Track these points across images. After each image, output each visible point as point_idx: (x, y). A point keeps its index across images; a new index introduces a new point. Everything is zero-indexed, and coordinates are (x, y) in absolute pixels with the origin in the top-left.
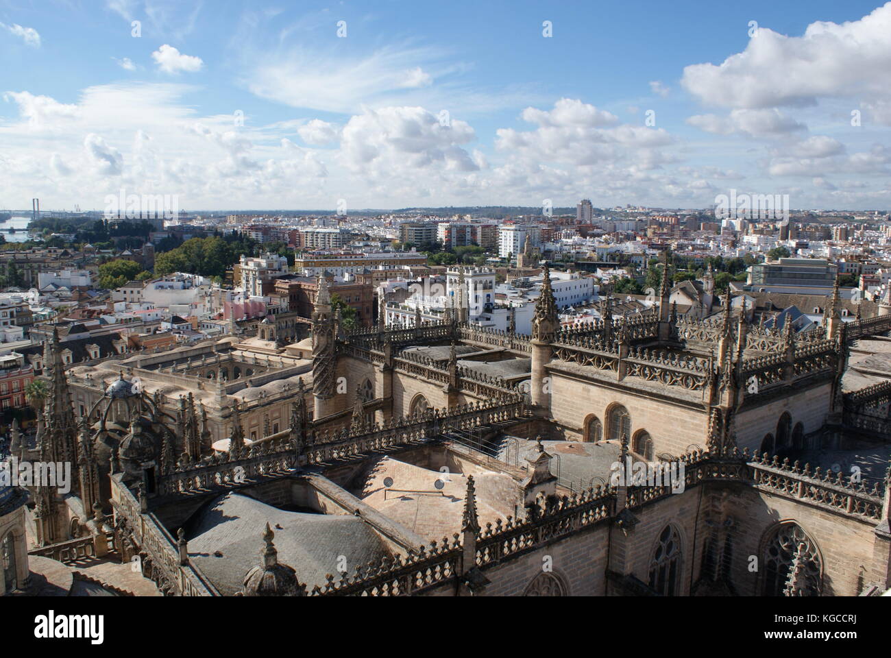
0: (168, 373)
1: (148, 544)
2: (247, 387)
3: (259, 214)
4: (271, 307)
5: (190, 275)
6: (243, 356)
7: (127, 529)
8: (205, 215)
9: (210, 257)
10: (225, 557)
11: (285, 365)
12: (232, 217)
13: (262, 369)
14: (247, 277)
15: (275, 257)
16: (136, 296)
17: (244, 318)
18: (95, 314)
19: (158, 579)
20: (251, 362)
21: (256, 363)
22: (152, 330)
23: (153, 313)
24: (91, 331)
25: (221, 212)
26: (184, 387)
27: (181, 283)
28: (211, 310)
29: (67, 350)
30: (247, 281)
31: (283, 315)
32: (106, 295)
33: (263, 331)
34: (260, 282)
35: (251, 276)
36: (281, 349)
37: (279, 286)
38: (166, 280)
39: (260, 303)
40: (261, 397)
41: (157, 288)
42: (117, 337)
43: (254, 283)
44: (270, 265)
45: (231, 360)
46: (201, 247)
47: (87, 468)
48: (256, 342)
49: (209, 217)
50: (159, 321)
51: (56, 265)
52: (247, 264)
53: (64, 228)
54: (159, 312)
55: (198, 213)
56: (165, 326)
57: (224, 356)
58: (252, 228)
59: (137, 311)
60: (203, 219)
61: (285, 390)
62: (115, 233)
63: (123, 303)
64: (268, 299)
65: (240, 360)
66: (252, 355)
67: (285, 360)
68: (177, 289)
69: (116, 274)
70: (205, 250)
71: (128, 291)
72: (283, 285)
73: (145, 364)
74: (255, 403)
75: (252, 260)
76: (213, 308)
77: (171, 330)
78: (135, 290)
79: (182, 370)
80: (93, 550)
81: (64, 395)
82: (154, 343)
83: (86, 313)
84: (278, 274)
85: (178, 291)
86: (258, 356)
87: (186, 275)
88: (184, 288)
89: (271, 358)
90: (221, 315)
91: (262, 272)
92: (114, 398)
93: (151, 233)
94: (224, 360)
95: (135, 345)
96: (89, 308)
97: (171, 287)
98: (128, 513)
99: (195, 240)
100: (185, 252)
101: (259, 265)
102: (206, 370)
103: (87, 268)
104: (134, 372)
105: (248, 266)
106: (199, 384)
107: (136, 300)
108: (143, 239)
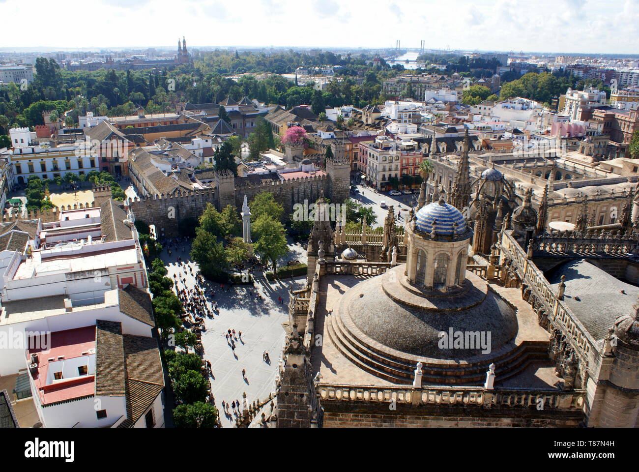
0: (510, 168)
1: (528, 280)
2: (567, 187)
3: (582, 56)
4: (589, 130)
5: (528, 100)
6: (565, 164)
7: (513, 267)
8: (538, 56)
9: (542, 88)
10: (582, 302)
11: (598, 176)
12: (559, 58)
13: (578, 176)
14: (571, 105)
15: (596, 91)
16: (487, 111)
17: (567, 136)
18: (461, 121)
19: (534, 303)
20: (570, 169)
21: (574, 170)
22: (498, 136)
23: (500, 125)
24: (459, 133)
25: (550, 54)
26: (521, 180)
27: (521, 105)
28: (541, 127)
29: (444, 143)
30: (570, 108)
31: (598, 137)
32: (467, 109)
33: (583, 148)
34: (581, 110)
35: (574, 105)
36: (596, 163)
37: (597, 114)
38: (510, 102)
39: (581, 126)
40: (578, 197)
41: (503, 108)
42: (476, 138)
43: (576, 111)
44: (591, 98)
45: (555, 166)
46: (537, 80)
47: (480, 222)
48: (576, 155)
49: (541, 58)
50: (504, 131)
51: (436, 85)
52: (572, 95)
53: (439, 61)
54: (504, 125)
55: (533, 54)
56: (507, 135)
57: (550, 162)
58: (575, 67)
59: (488, 122)
60: (536, 58)
61: (598, 195)
62: (473, 66)
63: (480, 116)
64: (587, 123)
65: (562, 166)
66: (572, 165)
67: (598, 172)
68: (518, 109)
69: (474, 95)
70: (538, 83)
71: (482, 108)
72: (599, 114)
73: (494, 159)
74: (573, 200)
75: (577, 93)
76: (542, 126)
77: (512, 138)
78: (487, 107)
79: (520, 168)
80: (485, 274)
81: (466, 173)
82: (501, 146)
83: (455, 120)
84: (597, 105)
85: (518, 111)
86: (576, 166)
87: (525, 100)
88: (522, 109)
89: (587, 169)
90: (548, 132)
91: (584, 102)
92: (487, 180)
93: (497, 67)
94: (550, 165)
95: (487, 146)
96: (457, 116)
97: (513, 108)
98: (514, 257)
99: (531, 74)
100: (523, 83)
101: (582, 97)
102: (536, 171)
103: (456, 89)
104: (487, 164)
105: (573, 98)
106: (532, 179)
107: (487, 114)
108: (492, 71)
